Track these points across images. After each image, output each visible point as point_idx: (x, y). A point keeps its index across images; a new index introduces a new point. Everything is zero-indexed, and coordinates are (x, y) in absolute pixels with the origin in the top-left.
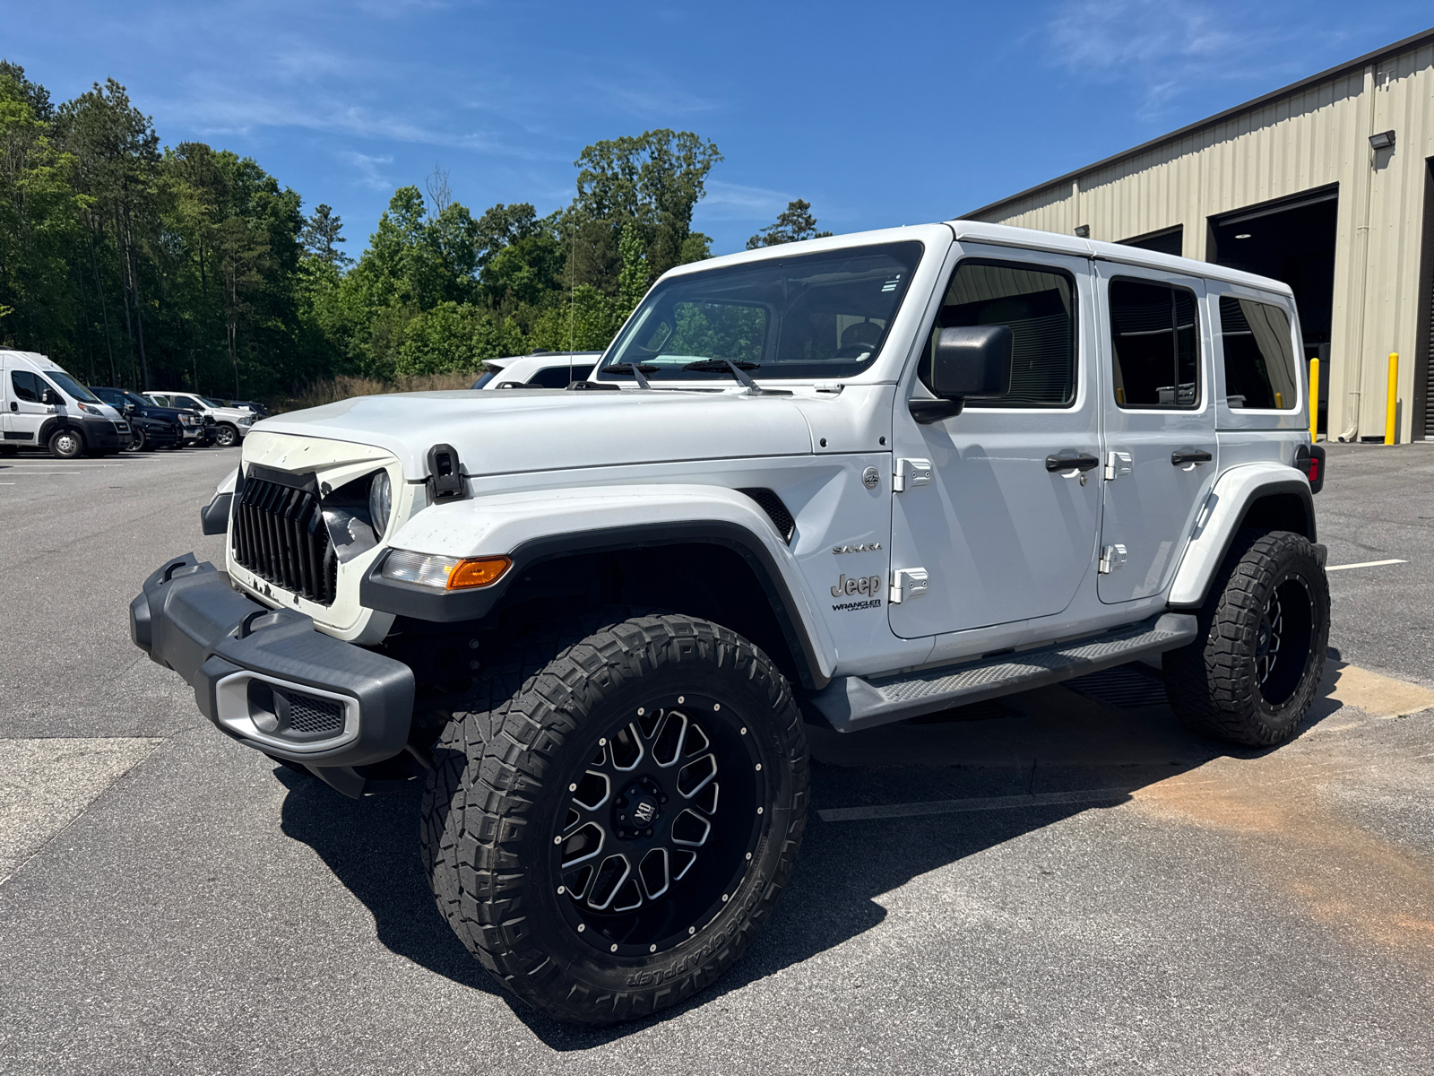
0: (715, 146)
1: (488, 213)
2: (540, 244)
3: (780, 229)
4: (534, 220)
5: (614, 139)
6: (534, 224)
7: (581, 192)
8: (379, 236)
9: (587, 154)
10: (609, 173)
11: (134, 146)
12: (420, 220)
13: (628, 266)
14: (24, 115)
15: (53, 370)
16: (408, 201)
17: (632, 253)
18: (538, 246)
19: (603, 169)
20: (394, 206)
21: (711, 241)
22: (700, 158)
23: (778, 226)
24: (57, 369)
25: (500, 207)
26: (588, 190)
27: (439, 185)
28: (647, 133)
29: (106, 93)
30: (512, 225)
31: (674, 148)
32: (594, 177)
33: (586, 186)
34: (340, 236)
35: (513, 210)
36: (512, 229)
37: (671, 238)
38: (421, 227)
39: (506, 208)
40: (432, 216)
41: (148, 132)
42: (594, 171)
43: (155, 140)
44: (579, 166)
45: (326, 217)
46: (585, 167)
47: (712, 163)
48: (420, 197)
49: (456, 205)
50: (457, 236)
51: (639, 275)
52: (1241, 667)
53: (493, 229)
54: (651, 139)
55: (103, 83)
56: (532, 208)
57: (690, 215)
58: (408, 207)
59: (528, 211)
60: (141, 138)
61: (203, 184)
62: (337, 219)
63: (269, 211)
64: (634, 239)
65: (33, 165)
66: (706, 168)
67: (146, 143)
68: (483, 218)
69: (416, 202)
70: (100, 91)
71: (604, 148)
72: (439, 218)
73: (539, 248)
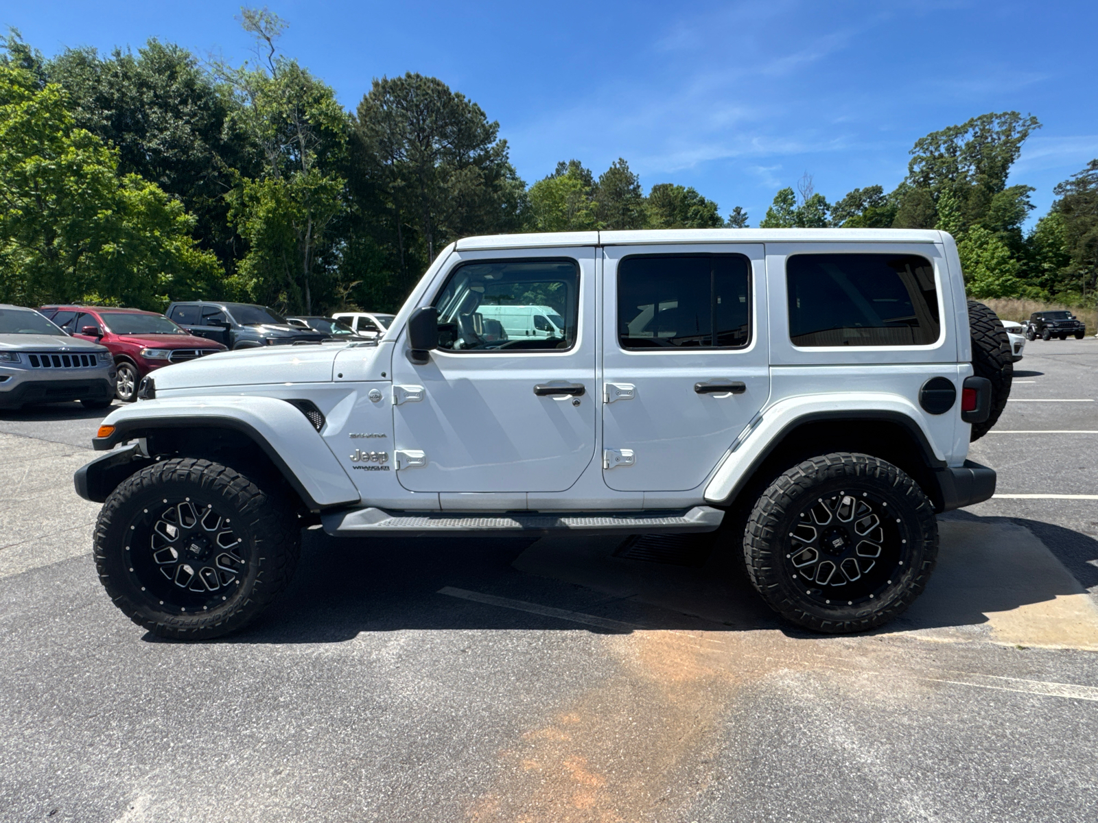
0: (1035, 118)
1: (848, 195)
2: (878, 212)
3: (1091, 172)
4: (882, 195)
5: (942, 129)
6: (881, 198)
7: (912, 171)
8: (766, 221)
9: (920, 144)
10: (936, 154)
11: (629, 192)
12: (792, 208)
13: (943, 219)
14: (579, 186)
15: (552, 314)
16: (785, 198)
17: (948, 208)
18: (877, 214)
19: (931, 152)
20: (776, 202)
21: (1034, 190)
22: (1019, 129)
23: (1088, 170)
24: (554, 313)
25: (857, 190)
26: (916, 169)
27: (807, 184)
28: (973, 119)
29: (618, 166)
30: (865, 201)
31: (996, 127)
32: (922, 159)
33: (915, 167)
34: (746, 224)
35: (866, 191)
36: (864, 203)
37: (983, 193)
38: (793, 212)
39: (861, 191)
40: (800, 204)
41: (635, 183)
42: (924, 155)
43: (639, 187)
44: (913, 153)
45: (739, 213)
46: (917, 153)
47: (1030, 131)
48: (792, 193)
49: (816, 195)
50: (815, 215)
51: (952, 224)
52: (761, 558)
53: (851, 206)
54: (976, 123)
55: (617, 161)
56: (880, 188)
57: (1007, 174)
58: (785, 201)
59: (878, 190)
60: (631, 187)
61: (663, 206)
62: (745, 214)
63: (698, 216)
64: (950, 198)
65: (579, 210)
66: (1024, 135)
67: (634, 189)
68: (844, 200)
69: (790, 197)
70: (615, 166)
71: (934, 138)
72: (805, 205)
73: (878, 214)
